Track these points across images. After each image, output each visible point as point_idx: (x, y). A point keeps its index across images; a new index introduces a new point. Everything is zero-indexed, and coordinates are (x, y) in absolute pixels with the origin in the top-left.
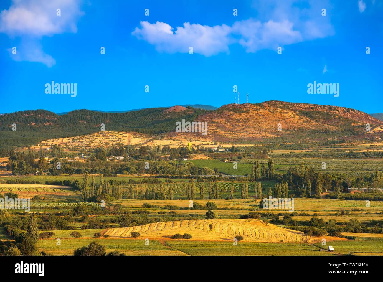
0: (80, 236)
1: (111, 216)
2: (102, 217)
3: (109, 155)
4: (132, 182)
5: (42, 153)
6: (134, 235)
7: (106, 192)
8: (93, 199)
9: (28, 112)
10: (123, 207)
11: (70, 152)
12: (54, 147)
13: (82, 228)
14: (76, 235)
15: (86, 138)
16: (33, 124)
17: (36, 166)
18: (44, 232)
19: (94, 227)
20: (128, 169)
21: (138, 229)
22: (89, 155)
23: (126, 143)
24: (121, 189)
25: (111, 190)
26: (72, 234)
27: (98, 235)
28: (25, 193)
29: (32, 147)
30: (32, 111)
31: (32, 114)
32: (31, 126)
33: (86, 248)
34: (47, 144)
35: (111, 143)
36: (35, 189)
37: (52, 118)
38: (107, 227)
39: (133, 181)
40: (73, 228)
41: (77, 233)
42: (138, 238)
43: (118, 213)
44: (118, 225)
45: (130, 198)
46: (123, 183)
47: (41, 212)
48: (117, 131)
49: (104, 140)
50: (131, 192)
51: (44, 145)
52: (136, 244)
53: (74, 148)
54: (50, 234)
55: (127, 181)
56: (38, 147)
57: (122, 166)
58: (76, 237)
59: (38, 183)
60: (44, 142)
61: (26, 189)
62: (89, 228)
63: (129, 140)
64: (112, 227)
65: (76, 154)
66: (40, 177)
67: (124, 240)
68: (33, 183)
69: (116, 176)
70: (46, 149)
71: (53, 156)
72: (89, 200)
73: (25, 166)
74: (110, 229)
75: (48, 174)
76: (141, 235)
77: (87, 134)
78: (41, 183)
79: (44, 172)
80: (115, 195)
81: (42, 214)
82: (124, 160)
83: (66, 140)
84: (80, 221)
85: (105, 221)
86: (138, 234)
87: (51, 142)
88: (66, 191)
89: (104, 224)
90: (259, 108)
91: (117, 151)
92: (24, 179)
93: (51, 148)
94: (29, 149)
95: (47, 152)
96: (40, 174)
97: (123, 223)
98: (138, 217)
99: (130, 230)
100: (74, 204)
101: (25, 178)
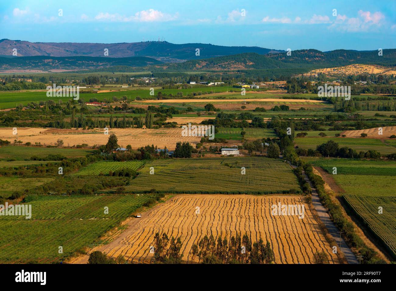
0: (326, 135)
1: (352, 122)
2: (346, 123)
3: (357, 80)
4: (369, 99)
5: (311, 78)
6: (363, 135)
7: (350, 106)
8: (341, 110)
9: (303, 51)
10: (361, 116)
11: (330, 78)
12: (320, 74)
13: (330, 130)
14: (323, 135)
15: (343, 69)
16: (307, 59)
17: (304, 87)
18: (300, 132)
19: (338, 129)
20: (368, 90)
21: (367, 131)
22: (343, 80)
23: (370, 72)
24: (361, 103)
25: (354, 104)
26: (320, 134)
27: (338, 135)
28: (295, 105)
29: (305, 74)
30: (307, 50)
31: (306, 52)
32: (306, 60)
33: (325, 145)
34: (315, 72)
35: (360, 72)
36: (302, 103)
37: (320, 55)
38: (347, 130)
39: (371, 98)
40: (323, 130)
42: (366, 137)
43: (357, 120)
44: (354, 128)
45: (368, 110)
46: (364, 99)
47: (303, 119)
48: (365, 64)
49: (355, 70)
50: (368, 106)
51: (313, 73)
52: (364, 142)
53: (335, 75)
54: (305, 134)
55: (366, 98)
56: (309, 74)
57: (365, 88)
58: (323, 136)
59: (305, 99)
60: (314, 71)
61: (296, 102)
62: (334, 130)
63: (373, 70)
64: (350, 129)
65: (335, 79)
66: (307, 95)
67: (356, 139)
68: (301, 98)
69: (359, 95)
70: (315, 76)
71: (319, 81)
72: (339, 111)
73: (296, 87)
74: (348, 131)
75: (313, 93)
76: (368, 136)
77: (343, 66)
78: (307, 99)
79: (310, 91)
80: (357, 108)
81: (304, 120)
82: (367, 84)
83: (329, 69)
84: (330, 125)
85: (346, 125)
86: (366, 135)
87: (318, 71)
88: (323, 104)
89: (346, 128)
91: (363, 78)
93: (318, 75)
94: (302, 76)
95: (315, 78)
96: (307, 92)
97: (358, 127)
98: (370, 123)
99: (362, 131)
100: (327, 113)
101: (296, 95)
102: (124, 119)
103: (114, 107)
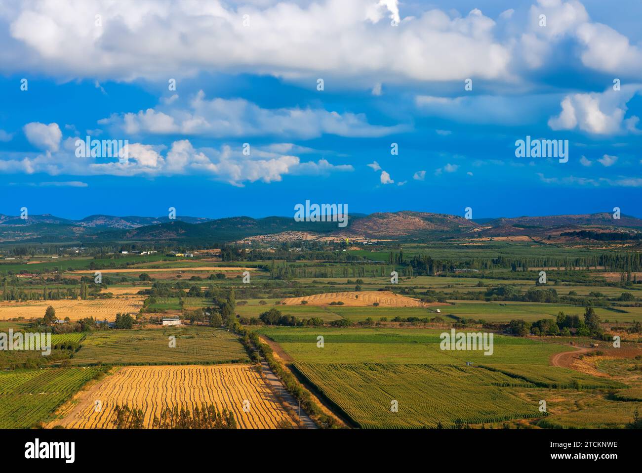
0: (266, 303)
1: (290, 290)
2: (284, 290)
3: (292, 247)
4: (306, 266)
5: (245, 246)
6: (304, 303)
7: (287, 273)
8: (278, 278)
9: (236, 218)
10: (299, 283)
11: (264, 245)
12: (253, 241)
13: (269, 298)
14: (263, 303)
15: (276, 236)
16: (239, 226)
17: (239, 255)
18: (239, 301)
19: (277, 297)
20: (304, 257)
21: (307, 298)
22: (277, 247)
23: (304, 239)
24: (298, 270)
25: (291, 271)
26: (260, 302)
27: (279, 303)
28: (231, 273)
29: (238, 242)
30: (239, 217)
31: (239, 219)
32: (238, 227)
33: (268, 313)
34: (248, 240)
35: (293, 239)
36: (238, 271)
37: (252, 222)
38: (286, 297)
39: (307, 265)
40: (262, 298)
41: (264, 302)
42: (306, 304)
43: (294, 287)
44: (293, 295)
45: (304, 277)
46: (300, 266)
47: (241, 287)
48: (297, 231)
49: (289, 237)
50: (305, 273)
51: (246, 240)
52: (303, 309)
53: (268, 242)
54: (245, 303)
55: (303, 265)
56: (242, 242)
57: (300, 255)
58: (263, 304)
59: (240, 267)
60: (247, 238)
61: (232, 270)
62: (273, 297)
63: (306, 237)
64: (290, 297)
65: (269, 246)
66: (242, 262)
67: (297, 306)
68: (237, 267)
69: (295, 261)
70: (248, 243)
71: (252, 248)
72: (275, 278)
73: (231, 256)
74: (287, 299)
75: (248, 261)
76: (308, 303)
77: (276, 233)
78: (243, 267)
79: (245, 259)
80: (294, 274)
81: (241, 288)
82: (302, 251)
83: (262, 237)
84: (268, 293)
85: (285, 293)
86: (307, 302)
87: (251, 238)
88: (260, 272)
89: (285, 295)
90: (395, 215)
91: (297, 244)
92: (231, 264)
93: (251, 242)
94: (236, 243)
95: (249, 245)
96: (242, 260)
97: (298, 295)
98: (308, 290)
99: (302, 299)
100: (264, 281)
101: (231, 262)
102: (58, 291)
103: (46, 278)
